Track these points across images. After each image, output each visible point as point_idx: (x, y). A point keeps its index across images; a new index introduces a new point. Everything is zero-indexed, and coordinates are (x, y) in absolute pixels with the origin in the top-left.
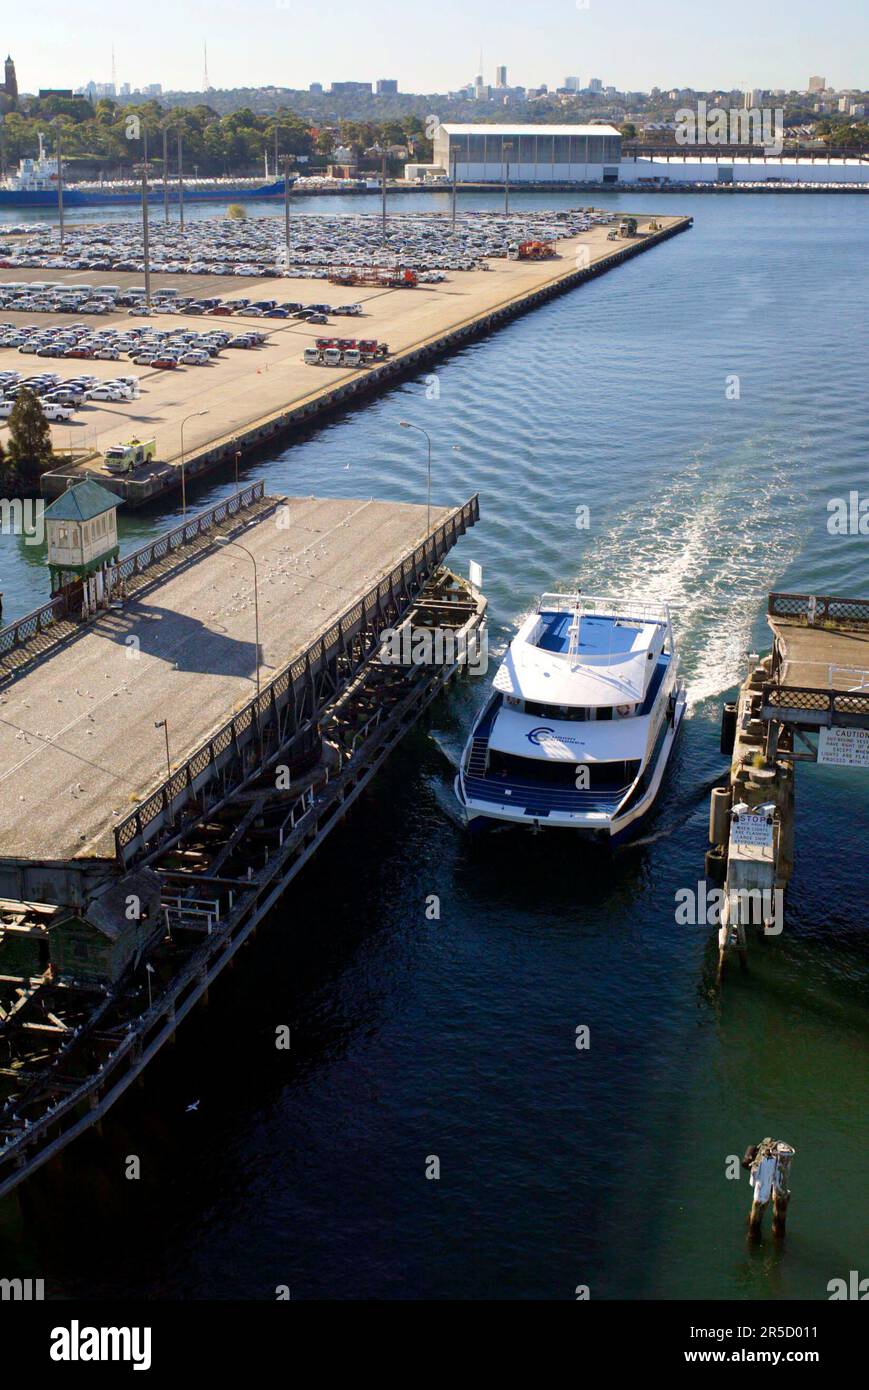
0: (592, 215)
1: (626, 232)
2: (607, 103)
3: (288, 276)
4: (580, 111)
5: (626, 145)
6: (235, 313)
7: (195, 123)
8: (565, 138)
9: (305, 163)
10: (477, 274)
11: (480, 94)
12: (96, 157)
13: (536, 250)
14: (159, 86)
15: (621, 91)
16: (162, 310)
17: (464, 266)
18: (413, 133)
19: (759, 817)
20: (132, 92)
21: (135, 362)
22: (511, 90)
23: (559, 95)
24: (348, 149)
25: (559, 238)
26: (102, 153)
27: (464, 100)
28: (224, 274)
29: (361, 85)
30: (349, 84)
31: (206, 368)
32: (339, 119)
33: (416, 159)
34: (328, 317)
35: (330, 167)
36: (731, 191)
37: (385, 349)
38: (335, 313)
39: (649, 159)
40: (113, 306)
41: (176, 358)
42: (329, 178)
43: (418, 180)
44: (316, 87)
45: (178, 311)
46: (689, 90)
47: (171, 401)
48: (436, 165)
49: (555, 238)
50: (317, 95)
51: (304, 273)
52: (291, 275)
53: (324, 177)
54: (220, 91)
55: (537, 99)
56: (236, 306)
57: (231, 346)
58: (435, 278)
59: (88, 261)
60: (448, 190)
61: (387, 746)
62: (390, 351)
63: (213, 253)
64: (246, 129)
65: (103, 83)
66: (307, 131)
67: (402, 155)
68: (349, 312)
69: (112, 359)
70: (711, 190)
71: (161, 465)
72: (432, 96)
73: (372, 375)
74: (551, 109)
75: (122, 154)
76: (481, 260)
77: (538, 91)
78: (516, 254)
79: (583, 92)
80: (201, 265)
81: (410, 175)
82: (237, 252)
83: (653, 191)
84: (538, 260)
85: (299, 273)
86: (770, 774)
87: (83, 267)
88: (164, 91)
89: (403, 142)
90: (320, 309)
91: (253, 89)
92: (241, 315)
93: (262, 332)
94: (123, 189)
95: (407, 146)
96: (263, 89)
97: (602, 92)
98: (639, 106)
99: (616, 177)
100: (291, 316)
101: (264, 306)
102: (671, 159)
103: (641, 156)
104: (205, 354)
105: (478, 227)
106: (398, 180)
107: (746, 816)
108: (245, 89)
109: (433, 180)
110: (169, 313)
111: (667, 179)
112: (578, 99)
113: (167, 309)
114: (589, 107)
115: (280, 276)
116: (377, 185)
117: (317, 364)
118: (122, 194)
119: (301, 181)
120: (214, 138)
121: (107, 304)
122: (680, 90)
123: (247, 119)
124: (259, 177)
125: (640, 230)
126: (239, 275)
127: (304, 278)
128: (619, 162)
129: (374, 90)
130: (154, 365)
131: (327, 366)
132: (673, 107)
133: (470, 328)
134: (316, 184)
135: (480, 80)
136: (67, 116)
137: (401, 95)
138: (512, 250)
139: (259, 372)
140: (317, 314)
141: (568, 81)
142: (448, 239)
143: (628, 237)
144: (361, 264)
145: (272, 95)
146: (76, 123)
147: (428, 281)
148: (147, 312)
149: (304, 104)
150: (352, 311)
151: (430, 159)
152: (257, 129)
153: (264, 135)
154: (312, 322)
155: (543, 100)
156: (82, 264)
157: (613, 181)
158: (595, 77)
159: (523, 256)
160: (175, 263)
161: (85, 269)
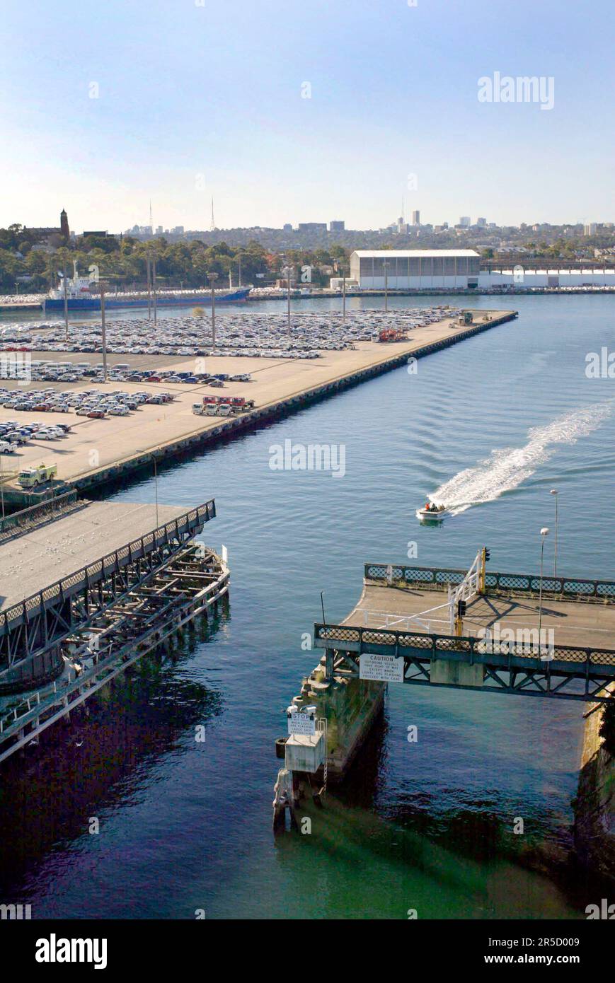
0: (446, 311)
1: (463, 322)
2: (489, 234)
3: (212, 355)
4: (470, 240)
5: (487, 262)
6: (163, 380)
7: (187, 253)
8: (441, 258)
9: (262, 279)
10: (346, 352)
11: (402, 230)
12: (118, 276)
13: (392, 336)
14: (182, 228)
15: (500, 226)
16: (114, 378)
17: (338, 347)
18: (338, 257)
19: (305, 715)
20: (164, 231)
21: (77, 414)
22: (423, 226)
23: (457, 229)
24: (292, 268)
25: (415, 327)
26: (122, 273)
27: (391, 234)
28: (170, 354)
29: (319, 225)
30: (311, 224)
31: (124, 418)
32: (301, 248)
33: (339, 275)
34: (224, 383)
35: (278, 281)
36: (556, 293)
37: (251, 404)
38: (231, 380)
39: (500, 272)
40: (82, 376)
41: (105, 411)
42: (277, 288)
43: (338, 289)
44: (288, 227)
45: (125, 380)
46: (546, 224)
47: (88, 440)
48: (352, 278)
49: (412, 327)
50: (289, 232)
51: (223, 353)
52: (214, 354)
53: (274, 287)
54: (223, 230)
55: (441, 232)
56: (165, 376)
57: (148, 402)
58: (313, 355)
59: (80, 346)
60: (359, 295)
61: (116, 669)
62: (255, 405)
63: (165, 340)
64: (221, 256)
65: (144, 226)
66: (264, 257)
67: (329, 272)
68: (241, 379)
69: (63, 411)
70: (542, 293)
71: (60, 482)
72: (367, 232)
73: (236, 421)
74: (449, 239)
75: (136, 274)
76: (351, 343)
77: (442, 227)
78: (378, 339)
79: (473, 227)
80: (157, 348)
81: (334, 285)
82: (185, 339)
83: (502, 293)
84: (393, 342)
85: (220, 353)
86: (326, 686)
87: (76, 350)
88: (185, 231)
89: (330, 263)
90: (222, 377)
91: (245, 229)
92: (166, 381)
93: (172, 393)
94: (130, 297)
95: (333, 266)
96: (252, 228)
97: (486, 227)
98: (511, 236)
99: (477, 285)
100: (200, 382)
101: (183, 376)
103: (495, 270)
104: (126, 408)
105: (361, 320)
106: (324, 289)
107: (297, 715)
108: (239, 229)
109: (349, 289)
110: (118, 380)
111: (512, 286)
112: (470, 231)
113: (117, 378)
114: (476, 237)
115: (207, 355)
116: (308, 293)
117: (201, 414)
118: (130, 301)
119: (255, 291)
120: (199, 262)
121: (77, 375)
122: (540, 224)
123: (223, 250)
124: (226, 288)
125: (474, 321)
126: (180, 354)
127: (223, 356)
128: (479, 274)
129: (328, 229)
130: (89, 416)
131: (208, 415)
132: (535, 236)
133: (322, 388)
134: (266, 292)
135: (401, 220)
136: (99, 249)
137: (347, 231)
138: (375, 336)
139: (159, 420)
140: (218, 380)
141: (462, 219)
142: (337, 329)
143: (464, 326)
144: (267, 346)
145: (257, 233)
146: (106, 253)
147: (307, 358)
148: (103, 380)
149: (279, 239)
150: (243, 379)
151: (348, 274)
152: (230, 256)
153: (234, 259)
154: (212, 386)
155: (444, 232)
156: (75, 348)
157: (474, 287)
158: (481, 217)
159: (383, 340)
160: (138, 347)
161: (77, 352)
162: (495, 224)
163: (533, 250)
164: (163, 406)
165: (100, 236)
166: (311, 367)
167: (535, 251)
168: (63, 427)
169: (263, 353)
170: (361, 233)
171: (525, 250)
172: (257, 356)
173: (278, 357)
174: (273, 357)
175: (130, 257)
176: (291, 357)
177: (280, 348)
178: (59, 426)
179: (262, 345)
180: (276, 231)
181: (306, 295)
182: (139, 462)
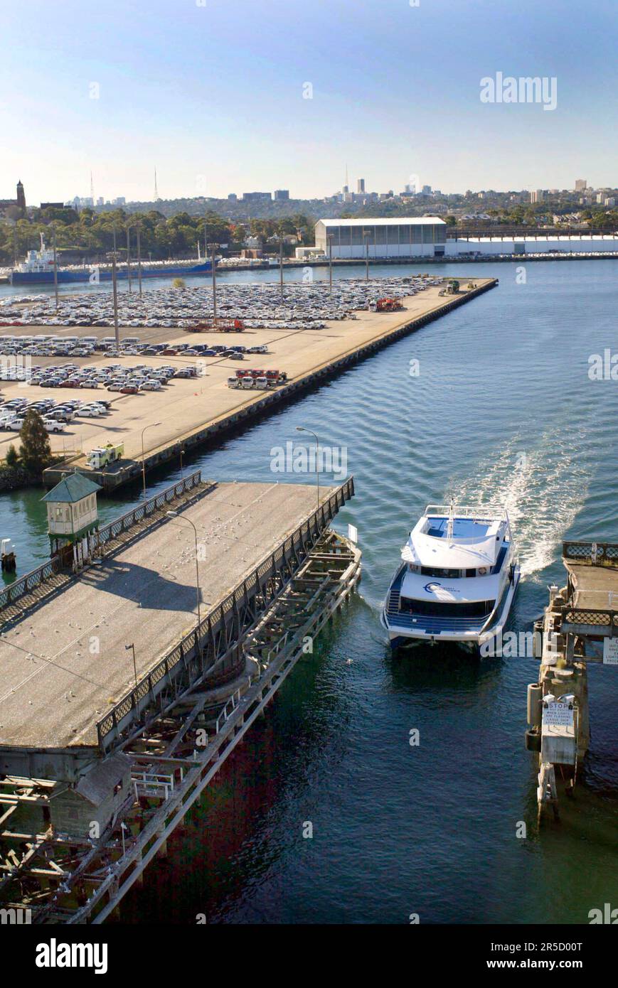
0: (428, 279)
1: (452, 290)
2: (435, 202)
4: (417, 208)
5: (449, 230)
6: (179, 354)
7: (149, 224)
8: (407, 227)
9: (226, 249)
10: (348, 322)
11: (347, 198)
12: (80, 248)
13: (389, 305)
14: (124, 199)
15: (445, 194)
16: (127, 353)
17: (339, 317)
18: (301, 226)
19: (563, 704)
20: (105, 203)
21: (109, 390)
22: (368, 195)
23: (402, 198)
24: (255, 238)
25: (404, 296)
26: (84, 245)
27: (337, 203)
28: (171, 327)
29: (263, 194)
30: (255, 194)
31: (159, 393)
32: (249, 218)
33: (303, 244)
34: (244, 355)
35: (243, 251)
37: (284, 376)
38: (249, 352)
39: (466, 239)
40: (93, 351)
41: (137, 386)
42: (243, 258)
43: (305, 258)
44: (232, 196)
45: (139, 353)
46: (492, 191)
47: (134, 416)
48: (317, 247)
49: (402, 296)
50: (233, 202)
53: (239, 258)
54: (166, 201)
55: (386, 200)
56: (179, 349)
57: (176, 377)
58: (318, 326)
59: (75, 320)
60: (326, 265)
61: (292, 660)
62: (288, 377)
63: (163, 312)
64: (184, 227)
65: (85, 197)
66: (227, 227)
67: (293, 241)
68: (259, 351)
69: (92, 387)
70: (510, 260)
71: (128, 461)
72: (312, 201)
73: (276, 394)
74: (396, 207)
75: (98, 246)
76: (350, 313)
77: (387, 195)
78: (375, 308)
79: (418, 194)
80: (154, 321)
81: (299, 255)
82: (179, 311)
83: (470, 261)
84: (390, 311)
86: (569, 673)
87: (72, 324)
88: (127, 202)
89: (294, 232)
90: (238, 349)
91: (189, 199)
92: (182, 355)
95: (296, 235)
96: (196, 199)
97: (431, 195)
98: (457, 203)
99: (443, 252)
100: (218, 354)
101: (199, 348)
102: (481, 239)
103: (461, 237)
104: (158, 383)
105: (348, 289)
106: (291, 259)
107: (553, 704)
108: (183, 199)
109: (316, 258)
110: (132, 354)
111: (479, 253)
112: (415, 200)
113: (131, 352)
114: (423, 205)
116: (276, 263)
117: (237, 388)
119: (223, 261)
120: (162, 233)
121: (88, 349)
122: (486, 191)
123: (185, 220)
124: (194, 259)
125: (461, 289)
126: (181, 327)
128: (445, 242)
129: (273, 198)
130: (122, 392)
131: (244, 389)
132: (482, 203)
133: (344, 359)
134: (234, 263)
135: (346, 189)
136: (60, 221)
137: (292, 200)
138: (372, 305)
139: (196, 395)
140: (236, 353)
141: (407, 187)
142: (327, 298)
143: (453, 294)
144: (267, 317)
145: (202, 203)
146: (66, 225)
147: (313, 328)
148: (117, 354)
149: (224, 208)
150: (261, 350)
151: (313, 244)
152: (192, 226)
153: (197, 230)
154: (233, 359)
155: (390, 201)
156: (71, 322)
157: (441, 255)
158: (426, 185)
159: (380, 309)
160: (136, 320)
161: (73, 326)
162: (440, 192)
163: (497, 217)
164: (192, 380)
165: (58, 208)
166: (321, 338)
167: (499, 218)
168: (104, 403)
169: (267, 324)
170: (306, 202)
171: (489, 217)
172: (261, 327)
173: (283, 328)
174: (278, 328)
175: (92, 228)
176: (297, 328)
177: (282, 318)
178: (100, 403)
179: (260, 316)
180: (221, 201)
181: (273, 265)
182: (198, 438)
